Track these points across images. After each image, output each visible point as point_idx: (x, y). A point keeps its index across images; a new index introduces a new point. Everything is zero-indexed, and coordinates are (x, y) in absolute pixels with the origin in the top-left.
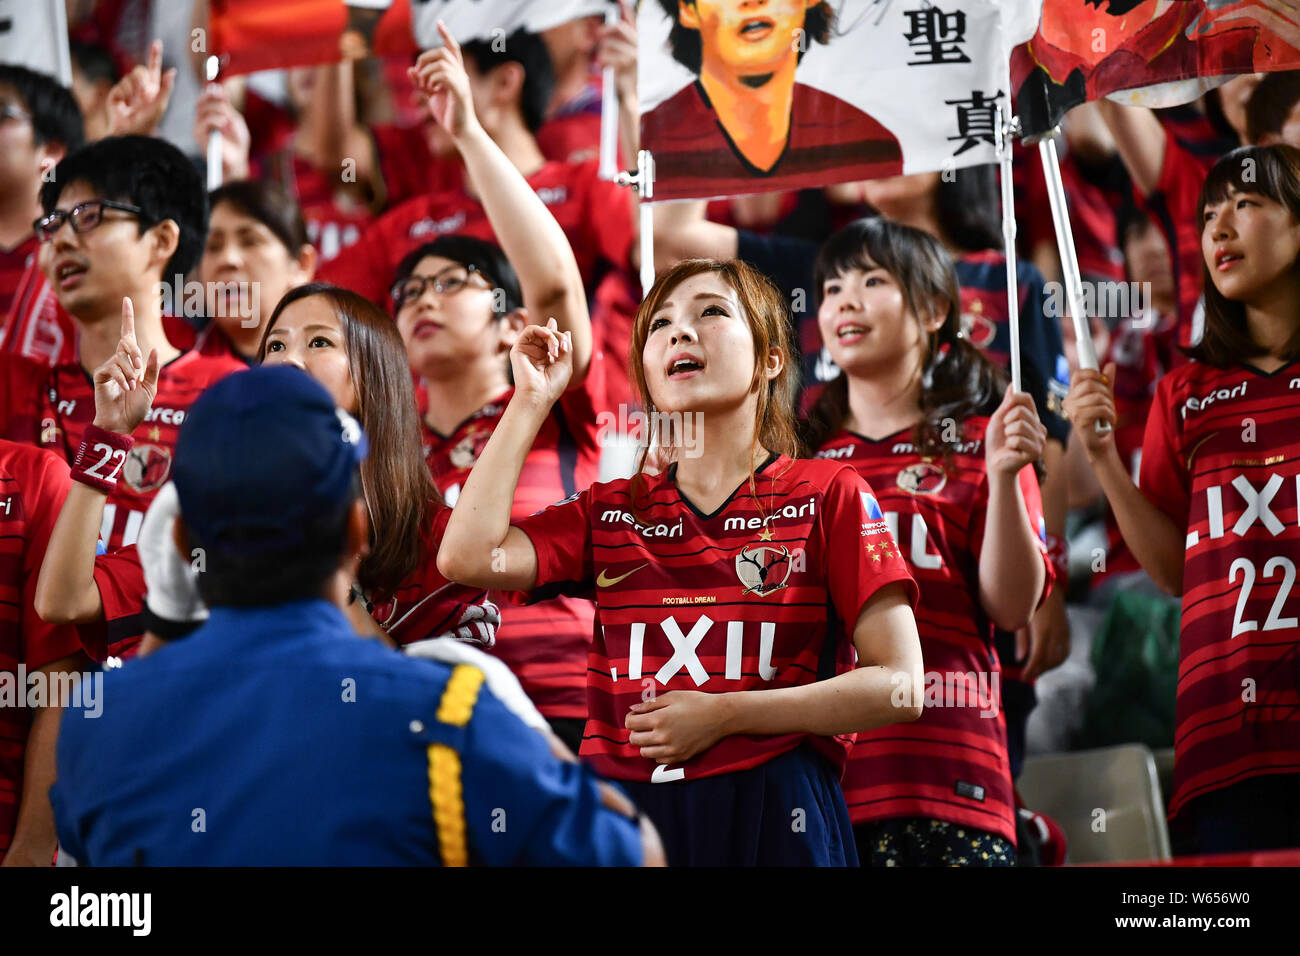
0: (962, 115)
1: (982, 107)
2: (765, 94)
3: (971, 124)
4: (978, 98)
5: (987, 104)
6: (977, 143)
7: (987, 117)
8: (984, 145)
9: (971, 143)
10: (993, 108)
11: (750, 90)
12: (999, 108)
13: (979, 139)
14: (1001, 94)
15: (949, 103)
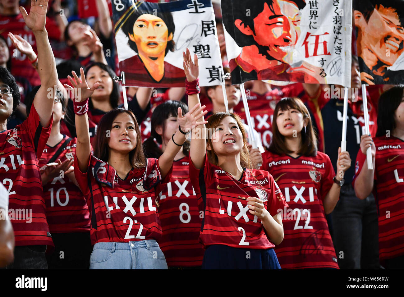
0: (210, 71)
1: (215, 70)
2: (157, 62)
3: (213, 74)
4: (214, 68)
5: (216, 69)
6: (215, 79)
7: (217, 73)
8: (217, 80)
9: (213, 79)
10: (218, 71)
11: (152, 60)
12: (220, 71)
13: (216, 78)
14: (220, 67)
15: (207, 68)
